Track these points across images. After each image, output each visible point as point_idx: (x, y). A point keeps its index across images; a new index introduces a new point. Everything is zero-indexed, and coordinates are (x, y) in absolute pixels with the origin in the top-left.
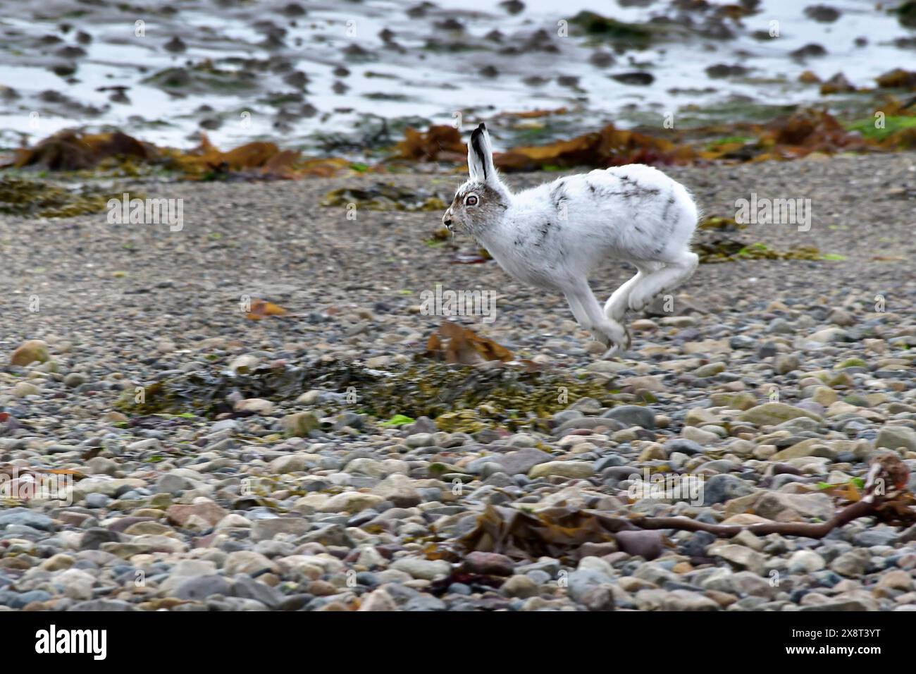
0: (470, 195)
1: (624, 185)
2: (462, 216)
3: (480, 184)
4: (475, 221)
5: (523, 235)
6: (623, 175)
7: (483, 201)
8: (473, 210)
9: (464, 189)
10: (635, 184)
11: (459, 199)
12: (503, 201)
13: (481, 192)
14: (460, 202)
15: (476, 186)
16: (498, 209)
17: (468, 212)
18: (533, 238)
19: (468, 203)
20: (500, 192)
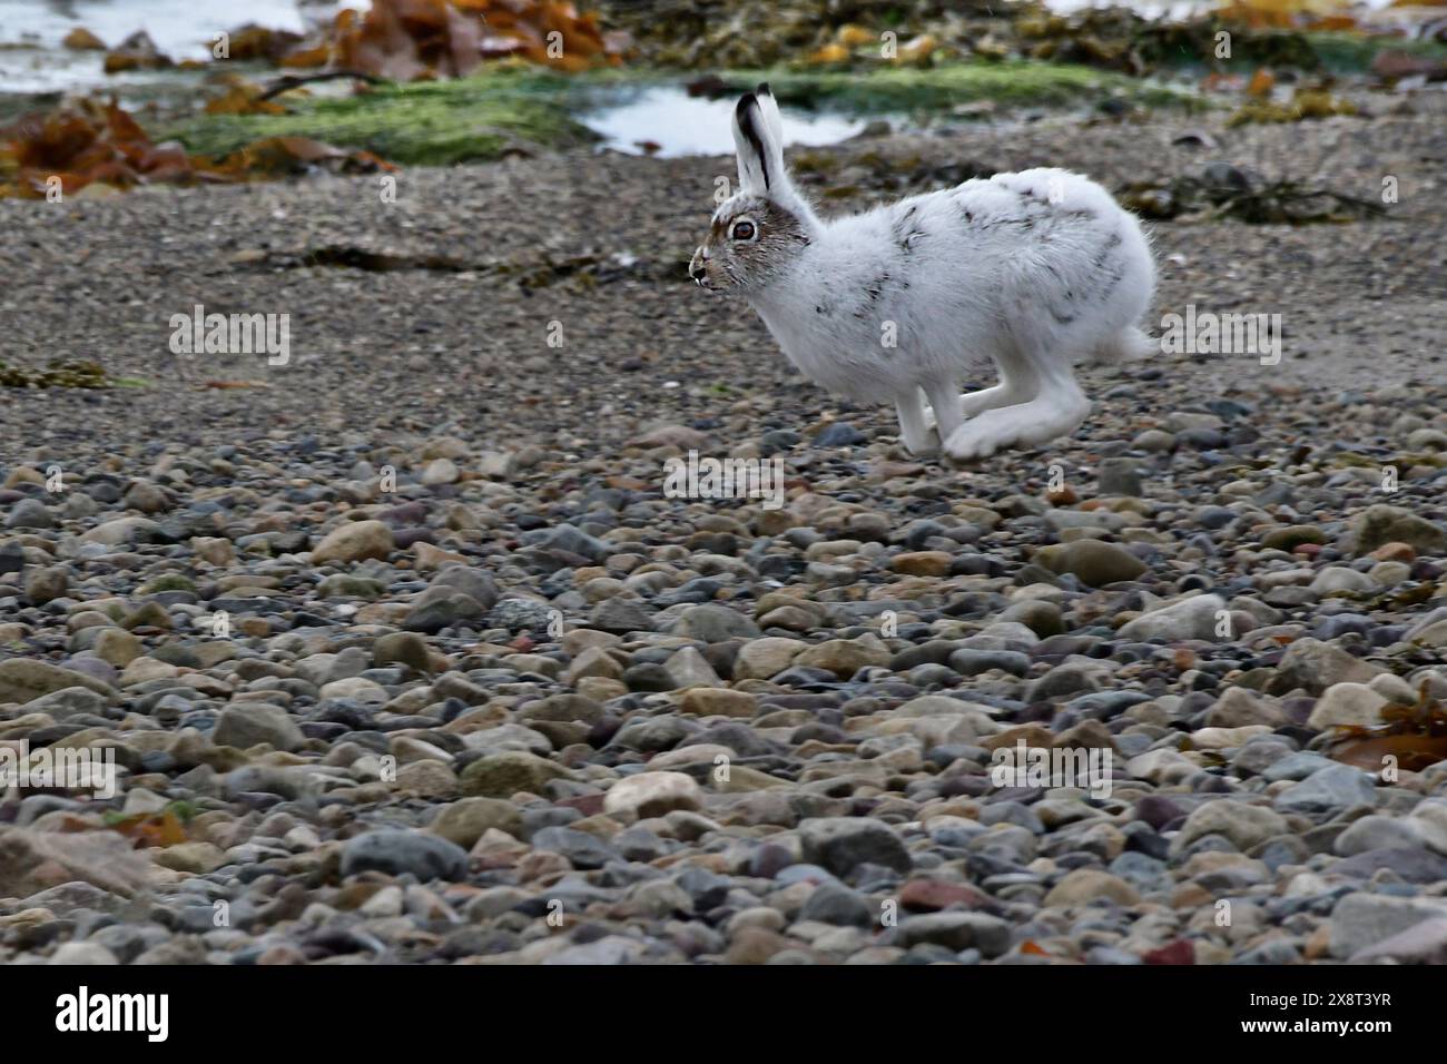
0: (741, 219)
1: (1025, 204)
2: (726, 260)
3: (758, 198)
4: (752, 267)
5: (834, 296)
6: (1025, 186)
7: (765, 231)
8: (747, 249)
9: (729, 209)
10: (1045, 202)
11: (720, 228)
12: (802, 230)
13: (761, 214)
14: (721, 235)
15: (752, 203)
16: (792, 245)
17: (737, 251)
18: (853, 302)
19: (736, 236)
20: (796, 213)
